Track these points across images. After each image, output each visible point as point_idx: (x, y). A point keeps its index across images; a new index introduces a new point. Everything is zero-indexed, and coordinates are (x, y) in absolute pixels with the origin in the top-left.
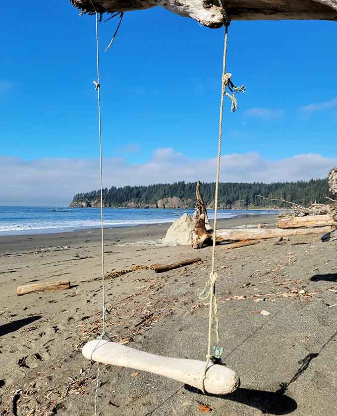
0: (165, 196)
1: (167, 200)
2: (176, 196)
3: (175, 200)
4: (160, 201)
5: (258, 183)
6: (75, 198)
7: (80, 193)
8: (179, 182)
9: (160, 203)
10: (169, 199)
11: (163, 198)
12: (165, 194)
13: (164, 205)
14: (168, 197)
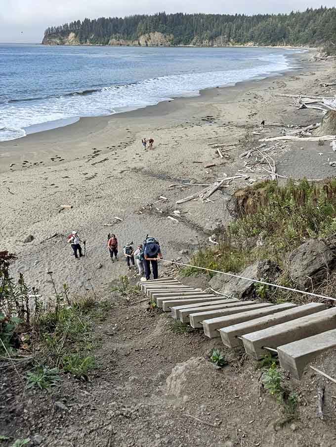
0: (147, 31)
1: (150, 36)
2: (158, 32)
3: (157, 36)
4: (142, 37)
5: (240, 15)
6: (46, 32)
7: (51, 28)
8: (160, 14)
9: (142, 40)
10: (151, 34)
11: (144, 33)
12: (147, 29)
13: (146, 42)
14: (150, 32)
